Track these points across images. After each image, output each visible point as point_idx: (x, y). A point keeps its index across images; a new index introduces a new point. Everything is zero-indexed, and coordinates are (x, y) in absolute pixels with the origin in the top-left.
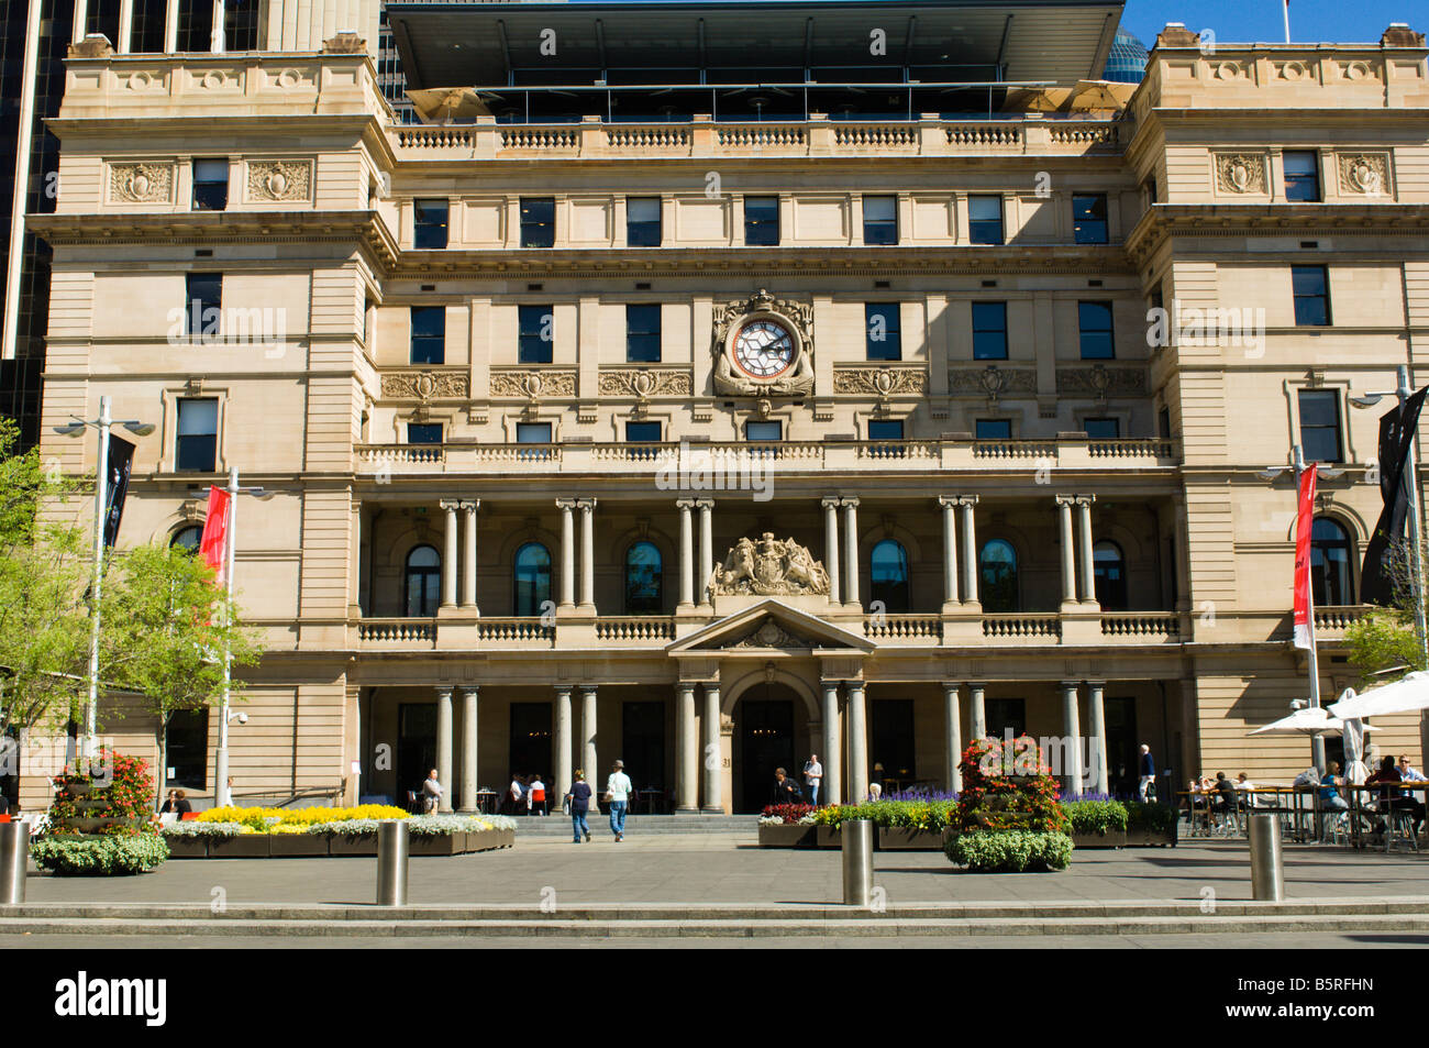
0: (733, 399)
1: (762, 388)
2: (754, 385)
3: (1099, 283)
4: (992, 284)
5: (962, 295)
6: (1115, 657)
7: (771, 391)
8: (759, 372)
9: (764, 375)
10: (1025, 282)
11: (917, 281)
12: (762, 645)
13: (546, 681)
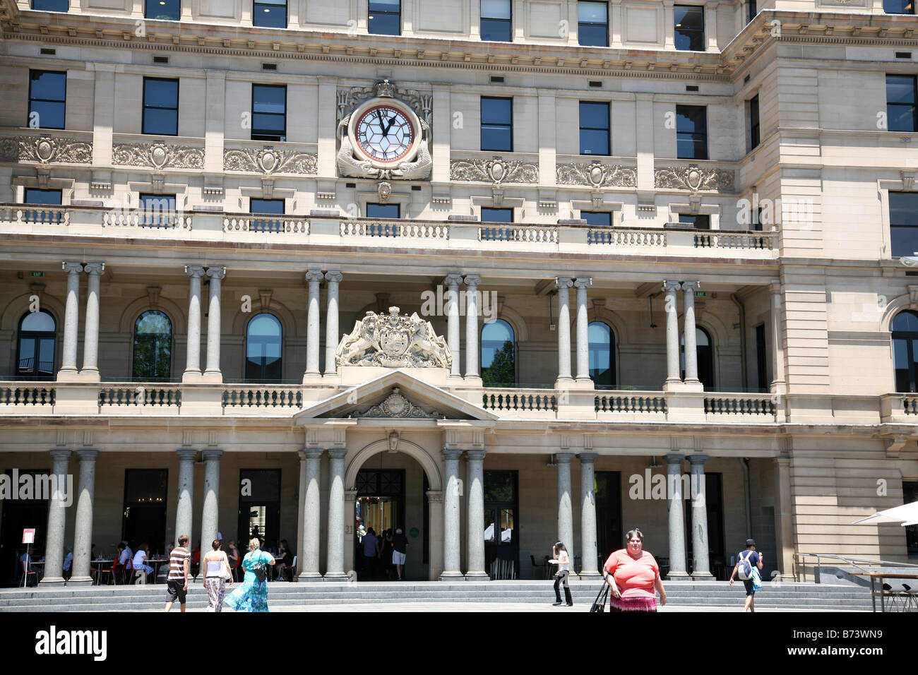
0: (355, 181)
1: (383, 172)
2: (375, 168)
3: (696, 89)
4: (598, 84)
5: (569, 93)
6: (716, 435)
7: (392, 175)
8: (380, 156)
9: (384, 160)
10: (629, 84)
11: (529, 78)
12: (388, 415)
13: (170, 448)
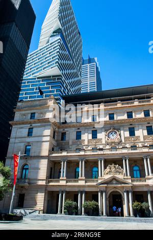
0: (108, 144)
2: (112, 141)
4: (149, 123)
5: (144, 125)
11: (137, 123)
12: (113, 184)
13: (77, 190)
